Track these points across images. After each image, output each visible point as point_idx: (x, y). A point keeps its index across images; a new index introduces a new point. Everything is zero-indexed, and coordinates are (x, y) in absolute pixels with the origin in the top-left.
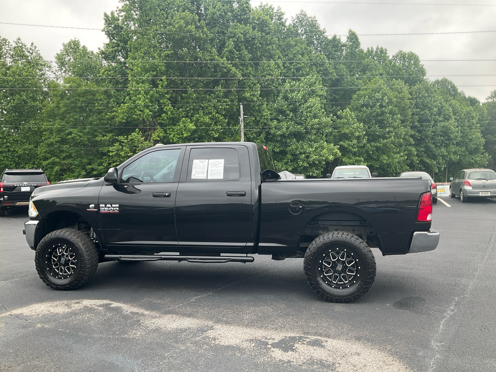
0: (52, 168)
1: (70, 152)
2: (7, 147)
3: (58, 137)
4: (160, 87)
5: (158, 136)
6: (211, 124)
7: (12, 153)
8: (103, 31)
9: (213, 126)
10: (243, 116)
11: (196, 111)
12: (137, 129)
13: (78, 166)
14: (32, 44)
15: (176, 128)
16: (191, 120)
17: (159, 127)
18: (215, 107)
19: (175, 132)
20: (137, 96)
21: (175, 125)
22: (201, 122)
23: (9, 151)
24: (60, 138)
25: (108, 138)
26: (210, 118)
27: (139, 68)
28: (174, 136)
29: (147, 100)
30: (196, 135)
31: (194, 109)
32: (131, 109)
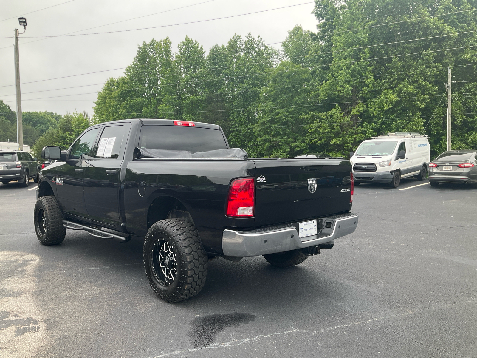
0: (264, 144)
1: (278, 131)
2: (236, 127)
3: (269, 117)
4: (362, 60)
5: (359, 111)
6: (417, 94)
7: (239, 133)
8: (312, 13)
9: (419, 96)
10: (452, 81)
11: (400, 80)
12: (337, 105)
13: (284, 143)
14: (259, 37)
15: (377, 101)
16: (394, 91)
17: (360, 101)
18: (422, 74)
19: (376, 105)
20: (340, 72)
21: (376, 97)
22: (405, 93)
23: (237, 130)
24: (271, 118)
25: (309, 116)
26: (416, 87)
27: (342, 44)
28: (375, 110)
29: (348, 75)
30: (399, 107)
31: (398, 79)
32: (333, 85)
